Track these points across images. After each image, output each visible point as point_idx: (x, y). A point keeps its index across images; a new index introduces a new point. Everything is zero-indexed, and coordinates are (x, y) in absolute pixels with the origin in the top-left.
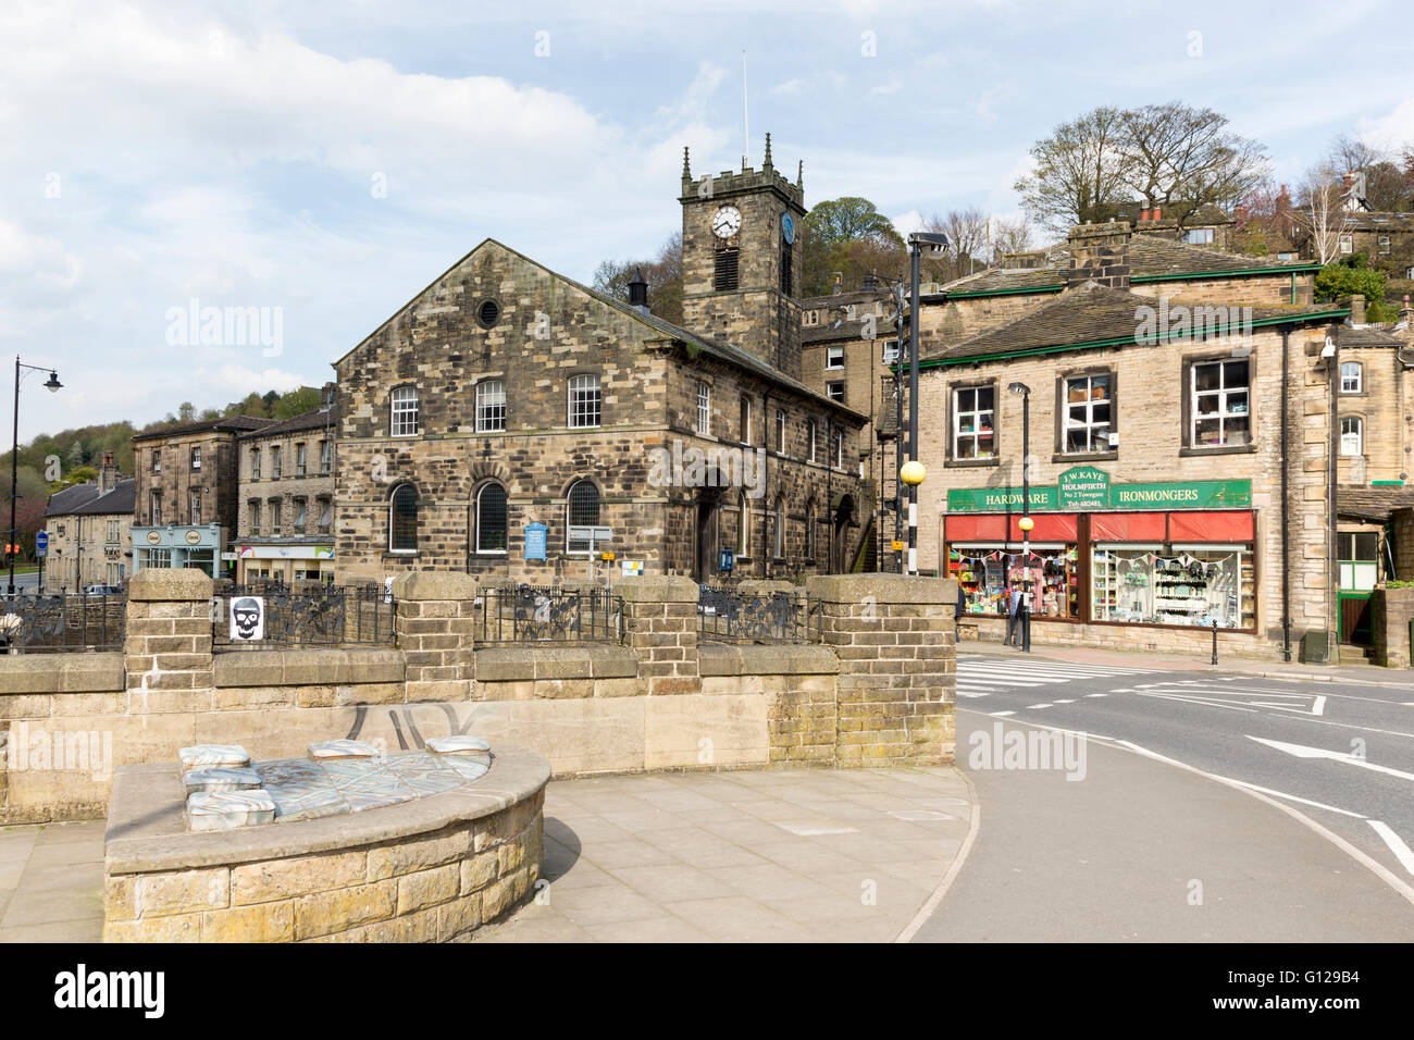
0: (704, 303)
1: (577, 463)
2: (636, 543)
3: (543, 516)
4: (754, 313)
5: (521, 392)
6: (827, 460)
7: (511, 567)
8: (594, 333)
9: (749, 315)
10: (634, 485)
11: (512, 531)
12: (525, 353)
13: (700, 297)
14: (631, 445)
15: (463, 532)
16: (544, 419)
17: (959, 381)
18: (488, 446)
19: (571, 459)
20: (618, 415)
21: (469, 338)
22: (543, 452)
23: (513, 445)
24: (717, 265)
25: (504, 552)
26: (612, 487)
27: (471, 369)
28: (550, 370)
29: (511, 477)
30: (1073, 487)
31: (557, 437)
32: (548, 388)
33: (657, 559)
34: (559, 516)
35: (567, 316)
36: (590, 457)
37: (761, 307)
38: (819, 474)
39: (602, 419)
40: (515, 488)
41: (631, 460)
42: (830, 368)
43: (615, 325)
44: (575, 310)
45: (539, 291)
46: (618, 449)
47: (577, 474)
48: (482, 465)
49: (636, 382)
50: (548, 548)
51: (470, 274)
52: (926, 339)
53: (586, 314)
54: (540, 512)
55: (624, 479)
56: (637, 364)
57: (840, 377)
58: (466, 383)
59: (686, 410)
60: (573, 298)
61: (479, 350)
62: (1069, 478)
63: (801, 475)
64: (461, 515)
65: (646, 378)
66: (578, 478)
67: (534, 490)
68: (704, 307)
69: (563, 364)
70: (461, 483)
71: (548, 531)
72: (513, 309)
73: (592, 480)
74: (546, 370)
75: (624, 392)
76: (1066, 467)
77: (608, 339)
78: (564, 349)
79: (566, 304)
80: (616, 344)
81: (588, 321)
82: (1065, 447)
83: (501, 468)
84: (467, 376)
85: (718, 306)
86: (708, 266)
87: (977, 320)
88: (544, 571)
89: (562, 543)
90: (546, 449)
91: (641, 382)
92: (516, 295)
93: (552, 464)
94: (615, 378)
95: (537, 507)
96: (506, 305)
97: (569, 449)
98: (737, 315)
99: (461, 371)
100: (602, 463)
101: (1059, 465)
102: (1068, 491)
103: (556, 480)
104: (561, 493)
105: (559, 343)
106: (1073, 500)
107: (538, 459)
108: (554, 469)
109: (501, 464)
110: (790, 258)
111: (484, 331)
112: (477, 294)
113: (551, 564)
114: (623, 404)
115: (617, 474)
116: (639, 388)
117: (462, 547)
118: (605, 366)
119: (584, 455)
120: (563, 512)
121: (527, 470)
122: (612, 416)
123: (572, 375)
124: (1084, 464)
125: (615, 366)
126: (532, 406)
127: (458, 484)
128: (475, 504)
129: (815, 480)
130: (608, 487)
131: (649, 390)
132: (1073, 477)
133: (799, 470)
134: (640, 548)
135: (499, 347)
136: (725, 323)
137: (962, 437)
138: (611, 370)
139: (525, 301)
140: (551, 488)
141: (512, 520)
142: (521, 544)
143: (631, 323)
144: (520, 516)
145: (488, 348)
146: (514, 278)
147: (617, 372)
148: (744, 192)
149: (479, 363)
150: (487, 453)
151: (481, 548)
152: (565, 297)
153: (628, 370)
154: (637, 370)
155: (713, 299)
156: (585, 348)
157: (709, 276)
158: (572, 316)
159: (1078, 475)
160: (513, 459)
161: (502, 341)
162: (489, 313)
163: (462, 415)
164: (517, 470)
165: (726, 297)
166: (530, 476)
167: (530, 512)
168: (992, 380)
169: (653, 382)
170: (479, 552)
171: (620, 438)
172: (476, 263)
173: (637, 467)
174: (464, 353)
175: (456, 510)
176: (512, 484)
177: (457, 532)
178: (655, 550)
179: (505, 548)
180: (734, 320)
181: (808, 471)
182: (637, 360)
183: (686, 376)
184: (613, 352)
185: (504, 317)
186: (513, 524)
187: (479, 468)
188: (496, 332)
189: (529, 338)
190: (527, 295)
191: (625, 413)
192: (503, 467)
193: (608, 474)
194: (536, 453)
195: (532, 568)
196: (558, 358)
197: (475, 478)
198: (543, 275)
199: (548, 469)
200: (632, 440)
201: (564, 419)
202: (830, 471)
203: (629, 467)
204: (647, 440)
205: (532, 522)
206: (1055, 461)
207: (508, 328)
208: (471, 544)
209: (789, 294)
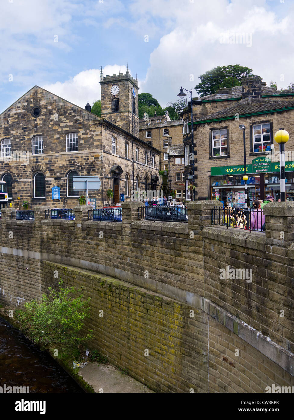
0: (108, 116)
1: (70, 165)
2: (92, 192)
3: (58, 184)
4: (124, 119)
5: (49, 139)
6: (150, 164)
7: (47, 203)
8: (75, 118)
9: (123, 120)
10: (91, 172)
11: (47, 190)
12: (50, 126)
13: (107, 114)
14: (90, 158)
15: (29, 191)
16: (58, 149)
17: (214, 128)
18: (37, 159)
19: (68, 163)
20: (85, 147)
21: (29, 121)
22: (58, 161)
23: (46, 159)
24: (112, 104)
25: (44, 197)
26: (83, 173)
27: (30, 132)
28: (59, 132)
29: (46, 170)
30: (258, 164)
31: (63, 156)
32: (59, 138)
33: (100, 198)
34: (64, 184)
35: (65, 113)
36: (75, 162)
37: (127, 117)
38: (148, 169)
39: (79, 149)
40: (48, 174)
41: (90, 163)
42: (147, 137)
43: (83, 115)
44: (68, 110)
45: (54, 104)
46: (85, 159)
47: (70, 168)
48: (36, 166)
49: (91, 135)
50: (60, 196)
51: (29, 98)
52: (195, 116)
53: (72, 111)
54: (57, 182)
55: (87, 170)
56: (91, 129)
57: (150, 140)
58: (29, 137)
59: (108, 145)
60: (67, 106)
61: (33, 125)
62: (256, 161)
63: (143, 169)
64: (28, 185)
65: (94, 134)
66: (71, 170)
67: (55, 175)
68: (108, 117)
69: (64, 129)
70: (28, 173)
71: (60, 189)
72: (45, 110)
73: (76, 171)
74: (58, 132)
75: (87, 139)
76: (255, 157)
77: (80, 120)
78: (65, 124)
79: (65, 108)
80: (83, 122)
81: (73, 114)
82: (253, 151)
83: (42, 168)
84: (29, 135)
85: (113, 117)
86: (109, 104)
87: (212, 110)
88: (59, 204)
89: (65, 193)
90: (59, 160)
91: (93, 135)
92: (46, 106)
93: (61, 165)
94: (83, 134)
95: (56, 181)
96: (42, 109)
97: (67, 159)
98: (119, 120)
99: (27, 133)
100: (79, 164)
101: (252, 157)
102: (255, 166)
103: (63, 171)
104: (64, 175)
105: (62, 122)
106: (258, 169)
107: (56, 163)
108: (62, 167)
109: (42, 166)
110: (135, 102)
111: (35, 118)
112: (32, 105)
113: (62, 201)
114: (86, 143)
115: (85, 168)
116: (92, 137)
117: (29, 196)
118: (79, 130)
119: (73, 162)
120: (65, 182)
121: (52, 168)
122: (82, 147)
123: (67, 133)
124: (261, 156)
125: (82, 130)
126: (53, 145)
127: (27, 173)
128: (33, 180)
129: (147, 171)
130: (82, 173)
131: (95, 138)
132: (257, 161)
133: (143, 168)
134: (94, 194)
135: (40, 124)
136: (115, 122)
137: (215, 148)
138: (82, 131)
139: (49, 107)
140: (61, 174)
141: (47, 186)
142: (51, 194)
143: (88, 114)
144: (50, 184)
145: (37, 124)
146: (45, 99)
147: (84, 132)
148: (120, 81)
149: (33, 130)
150: (37, 162)
151: (36, 196)
152: (64, 106)
153: (88, 131)
154: (91, 131)
155: (111, 114)
156: (72, 124)
157: (110, 107)
158: (67, 112)
159: (260, 160)
160: (46, 164)
161: (41, 122)
162: (36, 112)
163: (28, 148)
164: (48, 168)
165: (115, 114)
166: (53, 170)
167: (54, 183)
168: (226, 127)
169: (97, 135)
170: (35, 197)
171: (85, 155)
172: (31, 94)
173: (92, 165)
174: (28, 127)
175: (27, 183)
176: (47, 173)
177: (27, 191)
178: (99, 195)
179: (44, 196)
180: (118, 121)
181: (145, 168)
182: (91, 127)
183: (108, 134)
184: (82, 125)
185: (42, 113)
186: (48, 187)
187: (34, 167)
188: (40, 119)
189: (51, 121)
190: (50, 105)
191: (87, 146)
192: (43, 167)
193: (82, 168)
194: (55, 161)
195: (55, 202)
196: (62, 127)
197: (33, 171)
198: (55, 98)
199: (60, 167)
200: (90, 156)
201: (65, 149)
202: (151, 168)
203: (89, 166)
204: (95, 155)
205: (54, 186)
206: (251, 155)
207: (44, 117)
208: (32, 194)
209: (135, 113)
